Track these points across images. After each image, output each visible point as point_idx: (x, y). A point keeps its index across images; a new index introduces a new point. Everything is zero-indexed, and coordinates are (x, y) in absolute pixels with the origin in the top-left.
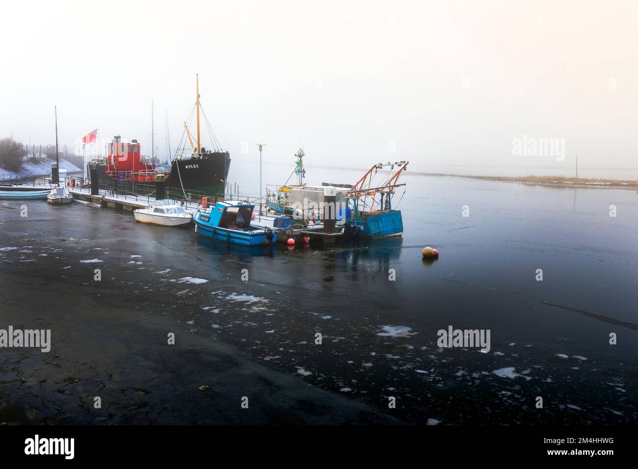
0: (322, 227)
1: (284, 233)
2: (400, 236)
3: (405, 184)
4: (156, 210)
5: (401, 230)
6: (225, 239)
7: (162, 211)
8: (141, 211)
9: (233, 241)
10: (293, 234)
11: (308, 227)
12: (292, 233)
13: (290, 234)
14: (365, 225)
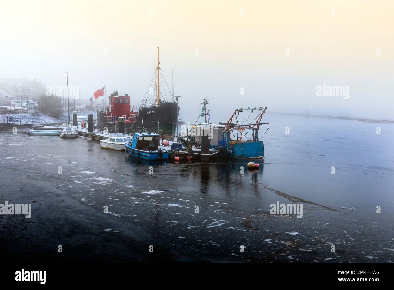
0: (200, 150)
1: (174, 153)
2: (262, 158)
3: (269, 123)
4: (111, 140)
5: (263, 154)
6: (137, 156)
7: (113, 140)
8: (104, 141)
9: (141, 157)
10: (180, 154)
11: (192, 150)
12: (178, 153)
13: (177, 154)
14: (233, 149)
